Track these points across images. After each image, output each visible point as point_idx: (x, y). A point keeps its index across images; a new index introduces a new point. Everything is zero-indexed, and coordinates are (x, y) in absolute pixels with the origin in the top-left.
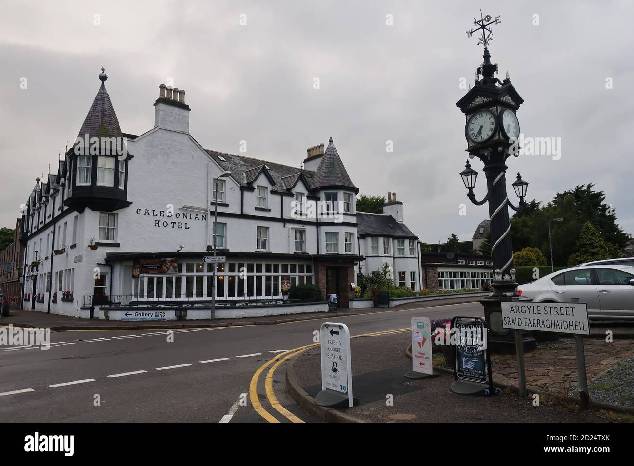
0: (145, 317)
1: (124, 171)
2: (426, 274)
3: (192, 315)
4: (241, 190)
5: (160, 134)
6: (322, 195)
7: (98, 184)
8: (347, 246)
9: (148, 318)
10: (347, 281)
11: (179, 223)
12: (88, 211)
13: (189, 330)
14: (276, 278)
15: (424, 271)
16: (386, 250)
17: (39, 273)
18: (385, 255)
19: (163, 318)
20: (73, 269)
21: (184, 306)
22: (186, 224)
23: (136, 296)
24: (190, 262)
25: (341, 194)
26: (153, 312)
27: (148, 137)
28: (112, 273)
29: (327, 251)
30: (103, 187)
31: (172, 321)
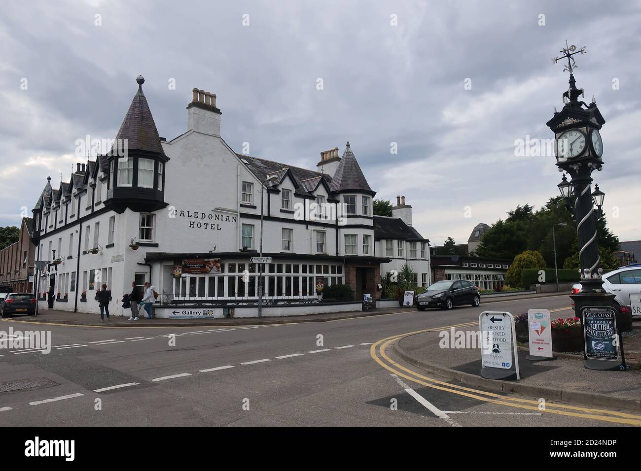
0: (193, 315)
1: (162, 173)
2: (435, 276)
3: (239, 313)
4: (267, 192)
5: (194, 136)
6: (341, 197)
7: (140, 185)
8: (366, 248)
9: (196, 316)
10: (374, 282)
11: (212, 224)
12: (128, 211)
13: (247, 327)
14: (311, 279)
15: (433, 273)
16: (400, 251)
17: (59, 272)
18: (399, 257)
19: (211, 316)
20: (111, 268)
21: (228, 304)
22: (218, 225)
23: (177, 295)
24: (232, 262)
25: (359, 198)
26: (201, 310)
27: (183, 140)
28: (150, 272)
29: (346, 253)
30: (143, 188)
31: (220, 319)
